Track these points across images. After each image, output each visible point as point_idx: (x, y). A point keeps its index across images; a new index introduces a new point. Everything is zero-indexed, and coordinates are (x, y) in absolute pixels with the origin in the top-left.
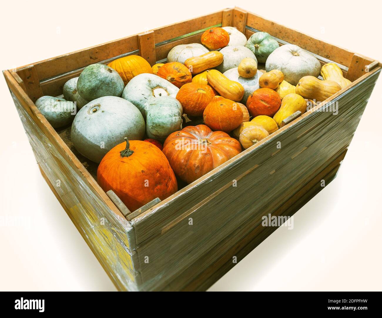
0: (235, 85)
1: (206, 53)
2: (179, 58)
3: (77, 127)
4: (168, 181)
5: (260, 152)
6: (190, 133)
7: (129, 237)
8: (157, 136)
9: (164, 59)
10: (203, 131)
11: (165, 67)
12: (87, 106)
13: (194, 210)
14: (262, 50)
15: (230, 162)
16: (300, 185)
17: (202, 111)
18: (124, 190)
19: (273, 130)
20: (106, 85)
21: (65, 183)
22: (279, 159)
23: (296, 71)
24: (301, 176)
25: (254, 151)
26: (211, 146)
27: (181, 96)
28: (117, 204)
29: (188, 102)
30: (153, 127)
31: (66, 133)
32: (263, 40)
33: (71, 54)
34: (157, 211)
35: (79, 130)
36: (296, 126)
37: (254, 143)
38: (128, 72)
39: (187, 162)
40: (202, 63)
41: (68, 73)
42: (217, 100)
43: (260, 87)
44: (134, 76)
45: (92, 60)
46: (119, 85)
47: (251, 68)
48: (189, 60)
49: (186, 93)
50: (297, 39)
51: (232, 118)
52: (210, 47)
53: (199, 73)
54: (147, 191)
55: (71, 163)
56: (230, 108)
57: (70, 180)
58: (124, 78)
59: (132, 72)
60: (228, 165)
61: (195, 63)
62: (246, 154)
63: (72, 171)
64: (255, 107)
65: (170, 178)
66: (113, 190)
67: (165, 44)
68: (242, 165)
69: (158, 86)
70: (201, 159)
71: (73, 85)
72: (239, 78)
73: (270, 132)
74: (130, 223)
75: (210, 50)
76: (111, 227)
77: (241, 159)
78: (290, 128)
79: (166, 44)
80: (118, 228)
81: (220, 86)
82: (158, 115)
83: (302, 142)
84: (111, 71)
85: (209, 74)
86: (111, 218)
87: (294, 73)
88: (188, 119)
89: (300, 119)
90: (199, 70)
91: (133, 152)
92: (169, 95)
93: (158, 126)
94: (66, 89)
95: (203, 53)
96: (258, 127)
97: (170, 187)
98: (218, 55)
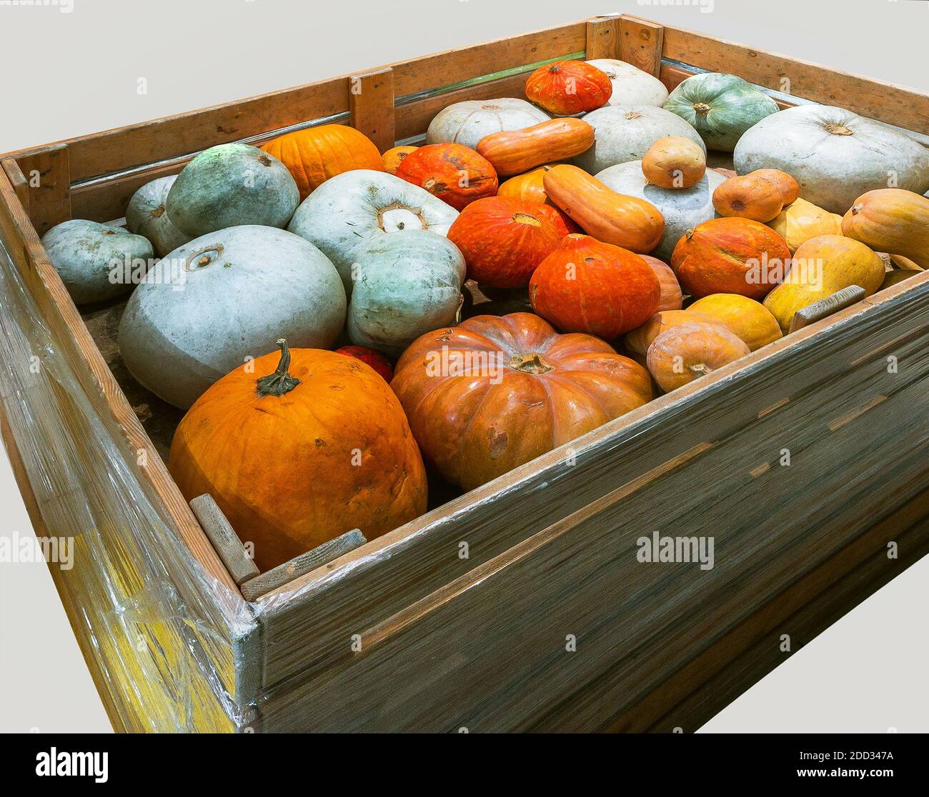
0: (632, 206)
1: (542, 121)
2: (460, 133)
3: (142, 304)
4: (398, 477)
5: (715, 403)
6: (485, 335)
7: (241, 659)
8: (379, 339)
9: (418, 136)
10: (526, 332)
11: (421, 154)
12: (184, 250)
13: (477, 579)
14: (720, 118)
15: (611, 429)
16: (860, 519)
17: (528, 275)
18: (250, 497)
19: (764, 337)
20: (250, 198)
21: (64, 462)
22: (786, 430)
23: (839, 176)
24: (866, 489)
25: (696, 398)
26: (551, 376)
27: (463, 232)
28: (217, 540)
29: (482, 248)
30: (370, 314)
31: (108, 320)
32: (720, 93)
33: (169, 119)
34: (346, 576)
35: (147, 313)
36: (847, 330)
37: (694, 375)
38: (316, 166)
39: (466, 421)
40: (530, 148)
41: (152, 165)
42: (574, 245)
43: (718, 215)
44: (329, 177)
45: (221, 135)
46: (284, 198)
47: (686, 163)
48: (488, 138)
49: (479, 224)
50: (843, 93)
51: (622, 296)
52: (552, 108)
53: (519, 172)
54: (322, 506)
55: (100, 404)
56: (617, 268)
57: (83, 455)
58: (302, 180)
59: (324, 166)
60: (605, 438)
61: (508, 146)
62: (666, 407)
63: (97, 429)
64: (700, 270)
65: (406, 470)
66: (213, 496)
67: (420, 99)
68: (653, 439)
69: (397, 204)
70: (515, 415)
71: (158, 194)
72: (645, 188)
73: (754, 344)
74: (252, 609)
75: (552, 115)
76: (185, 616)
77: (650, 422)
78: (825, 335)
79: (424, 98)
80: (208, 624)
81: (585, 209)
82: (387, 282)
83: (867, 379)
84: (267, 163)
85: (552, 177)
86: (191, 586)
87: (835, 180)
88: (482, 295)
89: (859, 311)
90: (522, 165)
91: (296, 383)
92: (426, 227)
93: (386, 310)
94: (136, 203)
95: (533, 123)
96: (710, 328)
97: (403, 497)
98: (578, 127)
